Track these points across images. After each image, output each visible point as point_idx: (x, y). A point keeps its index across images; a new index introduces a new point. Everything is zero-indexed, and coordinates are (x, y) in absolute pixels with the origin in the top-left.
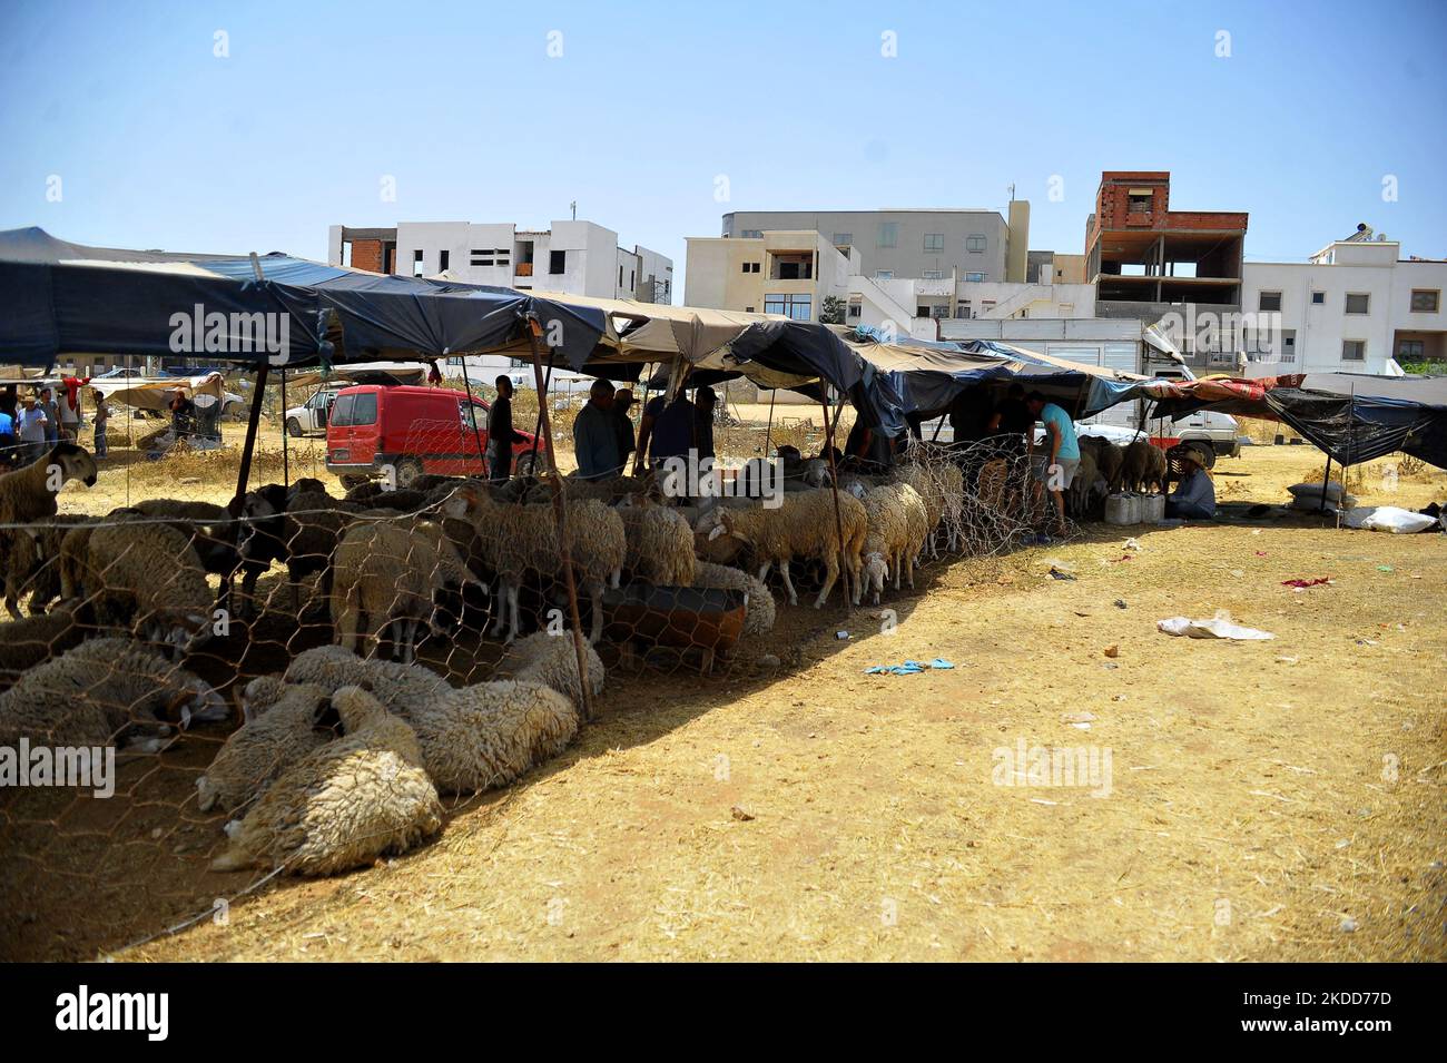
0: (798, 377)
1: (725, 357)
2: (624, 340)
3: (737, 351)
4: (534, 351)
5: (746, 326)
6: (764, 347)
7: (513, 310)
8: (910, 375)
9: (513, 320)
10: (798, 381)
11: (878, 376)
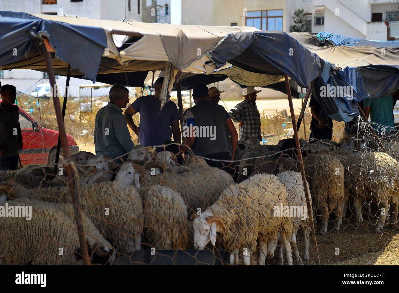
0: (271, 77)
1: (207, 63)
2: (122, 53)
3: (216, 58)
4: (48, 65)
5: (221, 38)
6: (239, 54)
7: (28, 31)
8: (362, 70)
9: (28, 39)
10: (271, 80)
11: (335, 73)
